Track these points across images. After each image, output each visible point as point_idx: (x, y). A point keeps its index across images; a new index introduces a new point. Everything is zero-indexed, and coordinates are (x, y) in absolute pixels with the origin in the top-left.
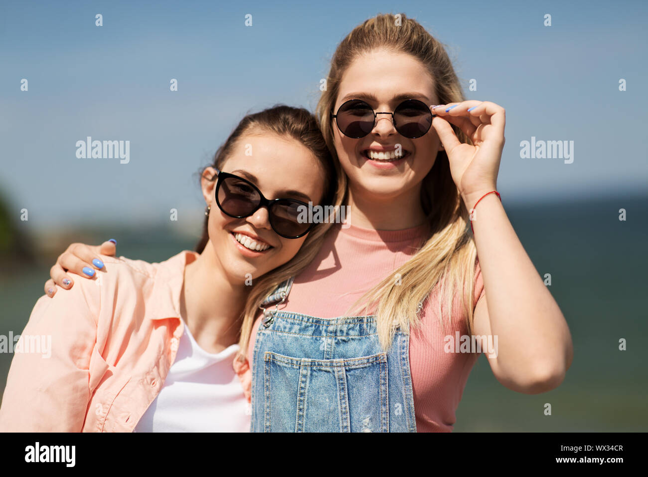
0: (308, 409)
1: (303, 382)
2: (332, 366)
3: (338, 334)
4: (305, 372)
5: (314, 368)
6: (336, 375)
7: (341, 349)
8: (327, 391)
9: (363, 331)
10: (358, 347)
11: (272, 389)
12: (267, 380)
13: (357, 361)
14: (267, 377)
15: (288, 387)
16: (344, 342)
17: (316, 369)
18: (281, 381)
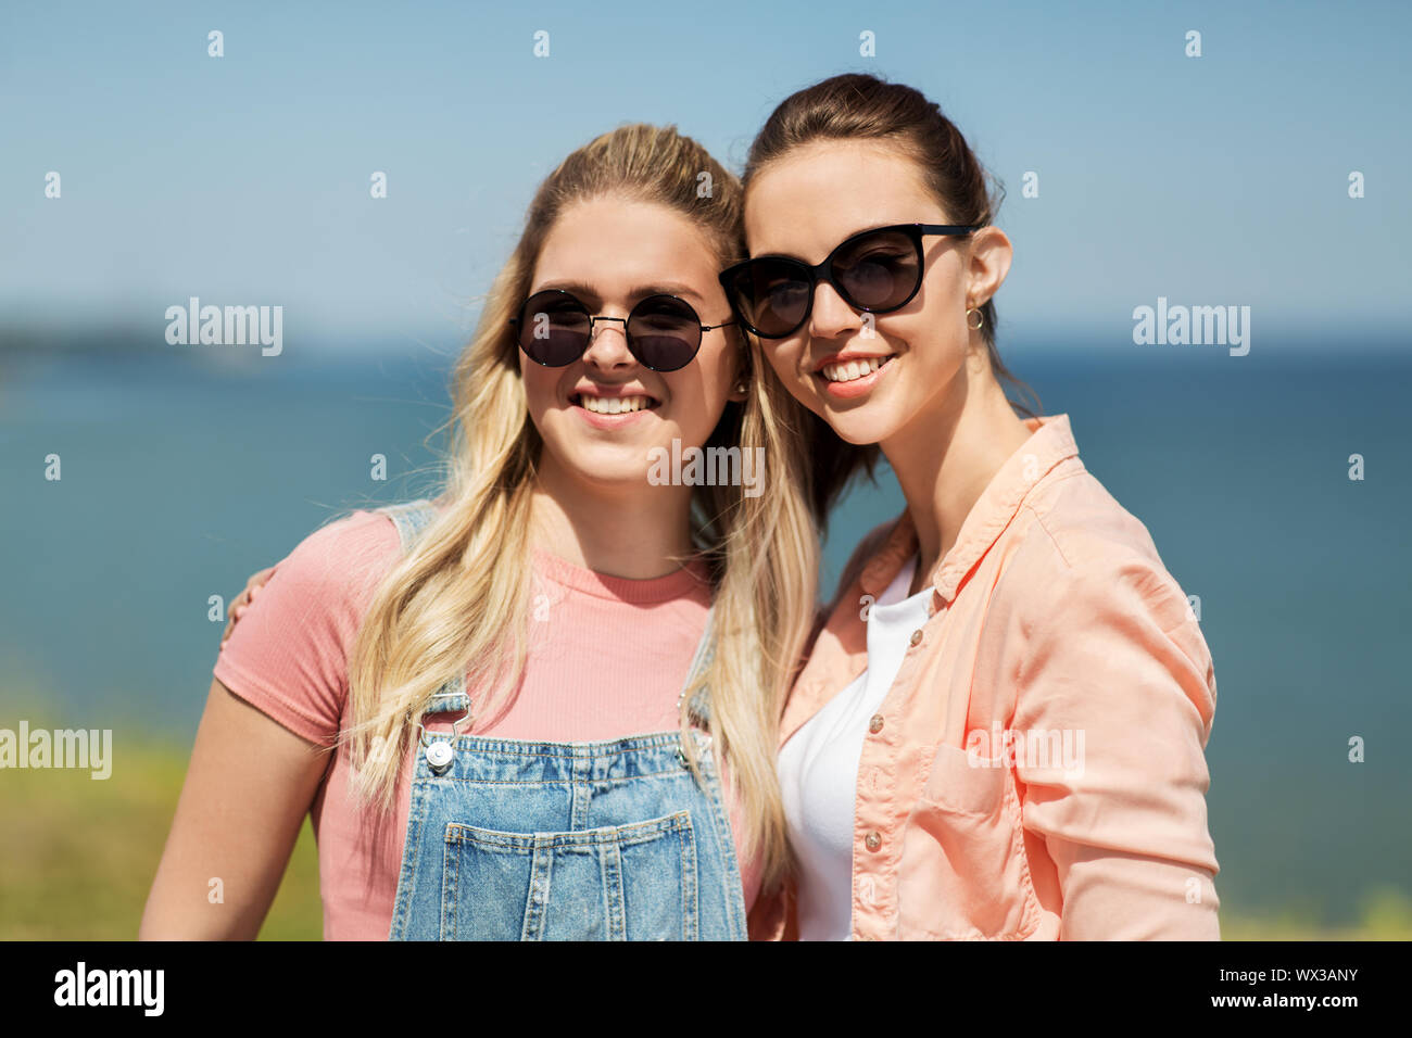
1: (541, 880)
2: (594, 842)
3: (596, 776)
4: (543, 860)
5: (560, 850)
6: (602, 859)
7: (600, 805)
8: (584, 893)
9: (631, 767)
10: (629, 802)
11: (464, 898)
12: (451, 880)
13: (640, 828)
14: (453, 874)
15: (504, 890)
16: (604, 791)
17: (562, 851)
18: (485, 880)
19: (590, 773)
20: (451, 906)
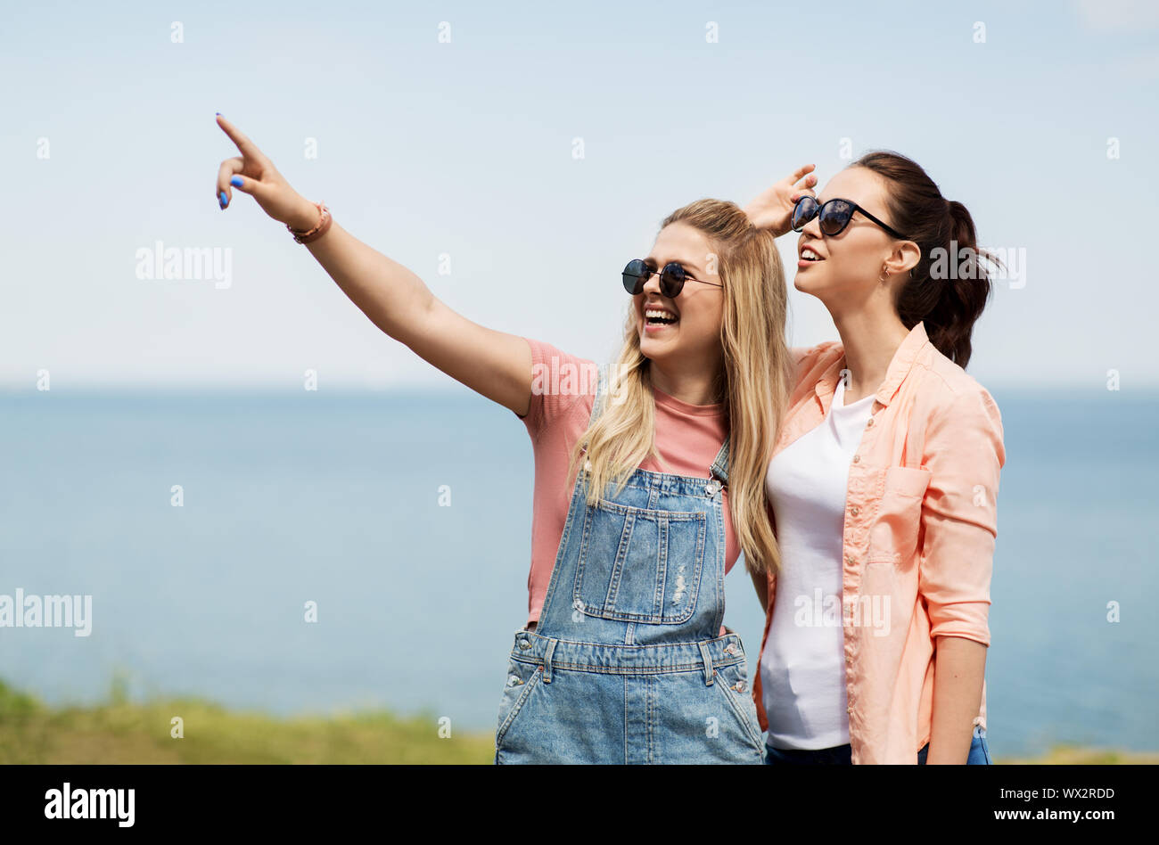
0: (629, 553)
1: (628, 528)
2: (656, 516)
3: (663, 488)
4: (630, 519)
5: (639, 516)
6: (659, 525)
7: (663, 502)
8: (649, 538)
9: (681, 490)
10: (678, 505)
11: (593, 531)
12: (588, 523)
13: (680, 514)
14: (589, 520)
15: (611, 530)
16: (666, 496)
17: (641, 518)
18: (603, 524)
19: (660, 487)
20: (587, 534)
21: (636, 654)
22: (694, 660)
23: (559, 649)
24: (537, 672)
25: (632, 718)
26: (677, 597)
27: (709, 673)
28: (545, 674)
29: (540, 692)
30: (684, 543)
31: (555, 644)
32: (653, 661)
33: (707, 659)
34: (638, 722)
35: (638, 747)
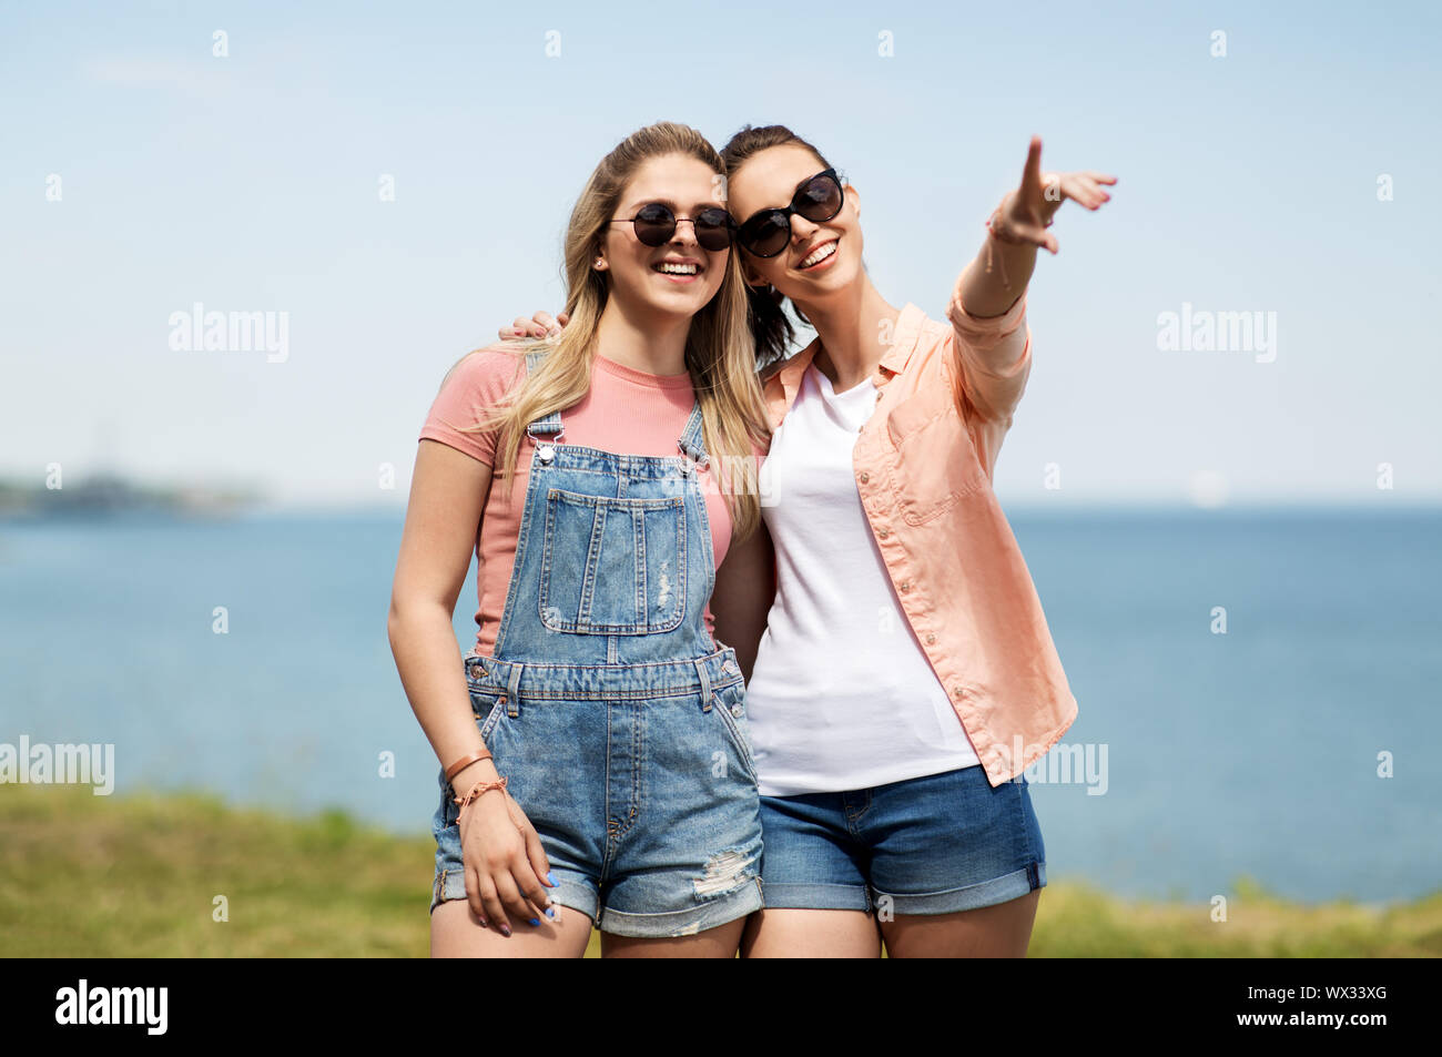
0: (602, 553)
1: (599, 523)
2: (630, 506)
3: (632, 473)
4: (601, 512)
5: (611, 508)
6: (634, 516)
7: (633, 489)
8: (624, 534)
9: (651, 474)
10: (649, 491)
11: (557, 530)
12: (550, 520)
13: (655, 502)
14: (552, 517)
15: (579, 528)
16: (636, 482)
17: (613, 509)
18: (569, 521)
19: (629, 471)
20: (550, 534)
21: (621, 676)
22: (690, 682)
23: (527, 675)
24: (498, 705)
25: (616, 752)
26: (663, 599)
27: (707, 696)
28: (511, 707)
29: (506, 729)
30: (663, 534)
31: (520, 670)
32: (642, 683)
33: (705, 680)
34: (623, 757)
35: (622, 785)
